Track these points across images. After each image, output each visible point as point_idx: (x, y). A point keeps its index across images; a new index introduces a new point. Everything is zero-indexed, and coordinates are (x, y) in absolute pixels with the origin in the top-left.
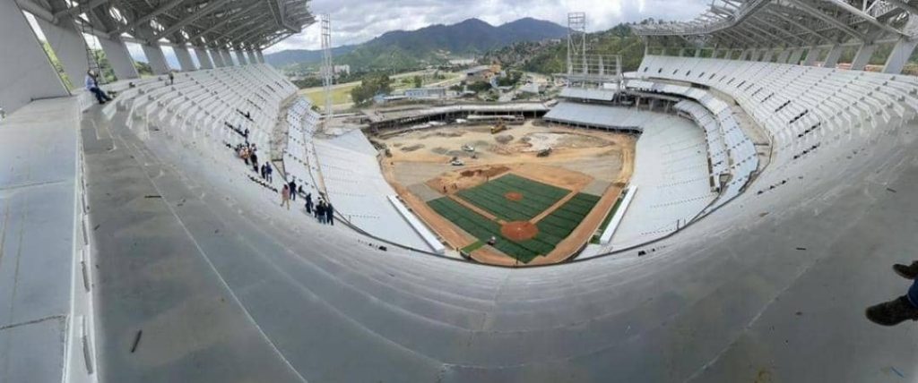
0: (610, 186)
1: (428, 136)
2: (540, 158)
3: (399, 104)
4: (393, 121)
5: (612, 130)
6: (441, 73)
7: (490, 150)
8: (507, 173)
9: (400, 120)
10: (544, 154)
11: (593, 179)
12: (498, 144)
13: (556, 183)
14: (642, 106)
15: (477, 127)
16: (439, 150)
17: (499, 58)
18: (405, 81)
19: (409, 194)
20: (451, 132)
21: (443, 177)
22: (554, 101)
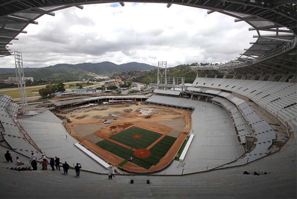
0: (181, 133)
1: (90, 110)
2: (146, 119)
3: (70, 96)
4: (69, 105)
5: (179, 108)
6: (90, 82)
7: (122, 116)
8: (132, 126)
9: (72, 104)
10: (148, 117)
11: (172, 129)
12: (125, 113)
13: (155, 130)
14: (194, 98)
15: (113, 105)
16: (97, 117)
17: (120, 77)
18: (71, 86)
19: (85, 141)
20: (102, 108)
21: (101, 130)
22: (150, 94)
